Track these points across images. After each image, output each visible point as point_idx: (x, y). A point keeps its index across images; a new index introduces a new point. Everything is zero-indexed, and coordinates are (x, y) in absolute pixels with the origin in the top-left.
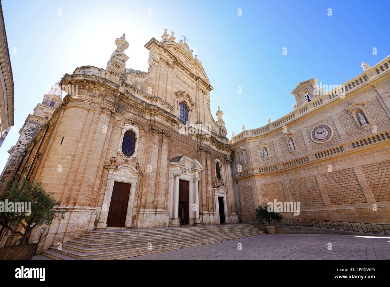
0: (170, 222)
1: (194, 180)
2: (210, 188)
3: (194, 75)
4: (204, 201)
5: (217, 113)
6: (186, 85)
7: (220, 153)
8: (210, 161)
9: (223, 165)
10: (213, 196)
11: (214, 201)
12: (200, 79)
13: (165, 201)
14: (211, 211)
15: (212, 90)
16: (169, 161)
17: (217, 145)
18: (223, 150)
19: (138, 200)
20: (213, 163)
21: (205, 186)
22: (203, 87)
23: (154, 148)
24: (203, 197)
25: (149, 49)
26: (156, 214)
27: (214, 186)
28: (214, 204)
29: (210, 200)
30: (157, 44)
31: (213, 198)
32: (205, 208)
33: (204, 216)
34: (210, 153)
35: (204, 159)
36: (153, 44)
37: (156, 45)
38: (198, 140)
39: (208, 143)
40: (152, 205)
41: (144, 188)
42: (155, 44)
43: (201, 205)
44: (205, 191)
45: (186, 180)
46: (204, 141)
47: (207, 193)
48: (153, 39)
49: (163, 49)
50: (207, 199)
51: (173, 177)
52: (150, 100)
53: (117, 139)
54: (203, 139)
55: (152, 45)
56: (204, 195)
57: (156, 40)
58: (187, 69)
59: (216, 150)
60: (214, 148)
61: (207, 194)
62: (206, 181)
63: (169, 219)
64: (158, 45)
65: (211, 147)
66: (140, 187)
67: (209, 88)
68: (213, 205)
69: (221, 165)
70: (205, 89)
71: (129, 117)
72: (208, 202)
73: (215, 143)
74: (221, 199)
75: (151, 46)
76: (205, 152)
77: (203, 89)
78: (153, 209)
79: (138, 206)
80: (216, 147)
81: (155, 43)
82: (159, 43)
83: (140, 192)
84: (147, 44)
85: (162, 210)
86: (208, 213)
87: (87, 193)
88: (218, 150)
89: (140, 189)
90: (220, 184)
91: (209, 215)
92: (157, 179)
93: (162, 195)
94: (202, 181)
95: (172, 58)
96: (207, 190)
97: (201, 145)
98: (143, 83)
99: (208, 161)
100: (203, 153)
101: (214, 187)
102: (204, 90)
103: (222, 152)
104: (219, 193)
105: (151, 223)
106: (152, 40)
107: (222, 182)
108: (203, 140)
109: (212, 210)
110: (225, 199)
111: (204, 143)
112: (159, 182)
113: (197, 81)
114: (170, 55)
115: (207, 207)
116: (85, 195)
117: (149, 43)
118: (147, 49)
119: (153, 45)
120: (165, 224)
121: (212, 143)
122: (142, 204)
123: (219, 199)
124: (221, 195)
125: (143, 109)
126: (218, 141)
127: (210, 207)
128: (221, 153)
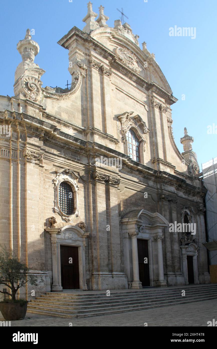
0: (129, 284)
1: (155, 238)
2: (176, 247)
3: (145, 82)
4: (168, 261)
5: (184, 139)
6: (133, 100)
7: (189, 200)
8: (175, 212)
9: (193, 216)
10: (180, 256)
11: (181, 261)
12: (154, 88)
13: (121, 264)
14: (177, 272)
15: (174, 102)
16: (120, 217)
17: (186, 190)
18: (194, 196)
19: (89, 263)
20: (179, 215)
21: (170, 245)
22: (160, 101)
23: (100, 203)
24: (168, 258)
25: (67, 48)
26: (113, 277)
27: (181, 243)
28: (181, 264)
29: (176, 260)
30: (81, 37)
31: (180, 258)
32: (170, 268)
33: (169, 277)
34: (176, 203)
35: (168, 210)
36: (75, 37)
37: (80, 39)
38: (157, 185)
39: (172, 189)
40: (106, 268)
41: (93, 251)
42: (78, 38)
43: (166, 266)
44: (170, 250)
45: (144, 238)
46: (167, 185)
47: (172, 252)
48: (75, 28)
49: (91, 44)
50: (172, 258)
51: (127, 236)
52: (83, 133)
53: (51, 195)
54: (166, 184)
55: (72, 39)
56: (169, 255)
57: (78, 30)
58: (132, 74)
59: (184, 196)
60: (181, 194)
61: (172, 254)
62: (171, 238)
63: (128, 281)
64: (83, 39)
65: (176, 194)
66: (88, 250)
67: (170, 100)
68: (180, 266)
69: (191, 217)
70: (164, 103)
71: (61, 163)
72: (173, 263)
73: (183, 188)
74: (190, 259)
75: (70, 41)
76: (169, 201)
77: (161, 103)
78: (109, 272)
79: (90, 269)
80: (184, 192)
81: (77, 35)
82: (85, 35)
83: (90, 255)
84: (63, 39)
85: (119, 273)
86: (173, 274)
87: (35, 258)
88: (186, 197)
89: (90, 252)
90: (189, 240)
91: (176, 276)
92: (108, 240)
93: (117, 257)
94: (166, 239)
95: (106, 58)
96: (172, 249)
97: (162, 192)
98: (69, 108)
99: (173, 213)
100: (166, 203)
101: (181, 245)
102: (163, 105)
103: (192, 198)
104: (188, 251)
105: (109, 286)
106: (72, 30)
107: (192, 238)
108: (164, 184)
109: (179, 271)
110: (195, 258)
111: (166, 188)
112: (111, 243)
113: (150, 91)
114: (103, 53)
115: (172, 268)
116: (34, 260)
117: (66, 36)
118: (64, 47)
119: (74, 40)
120: (124, 286)
121: (178, 188)
122: (95, 268)
123: (187, 259)
124: (190, 254)
125: (78, 150)
126: (188, 185)
127: (176, 268)
128: (191, 201)
